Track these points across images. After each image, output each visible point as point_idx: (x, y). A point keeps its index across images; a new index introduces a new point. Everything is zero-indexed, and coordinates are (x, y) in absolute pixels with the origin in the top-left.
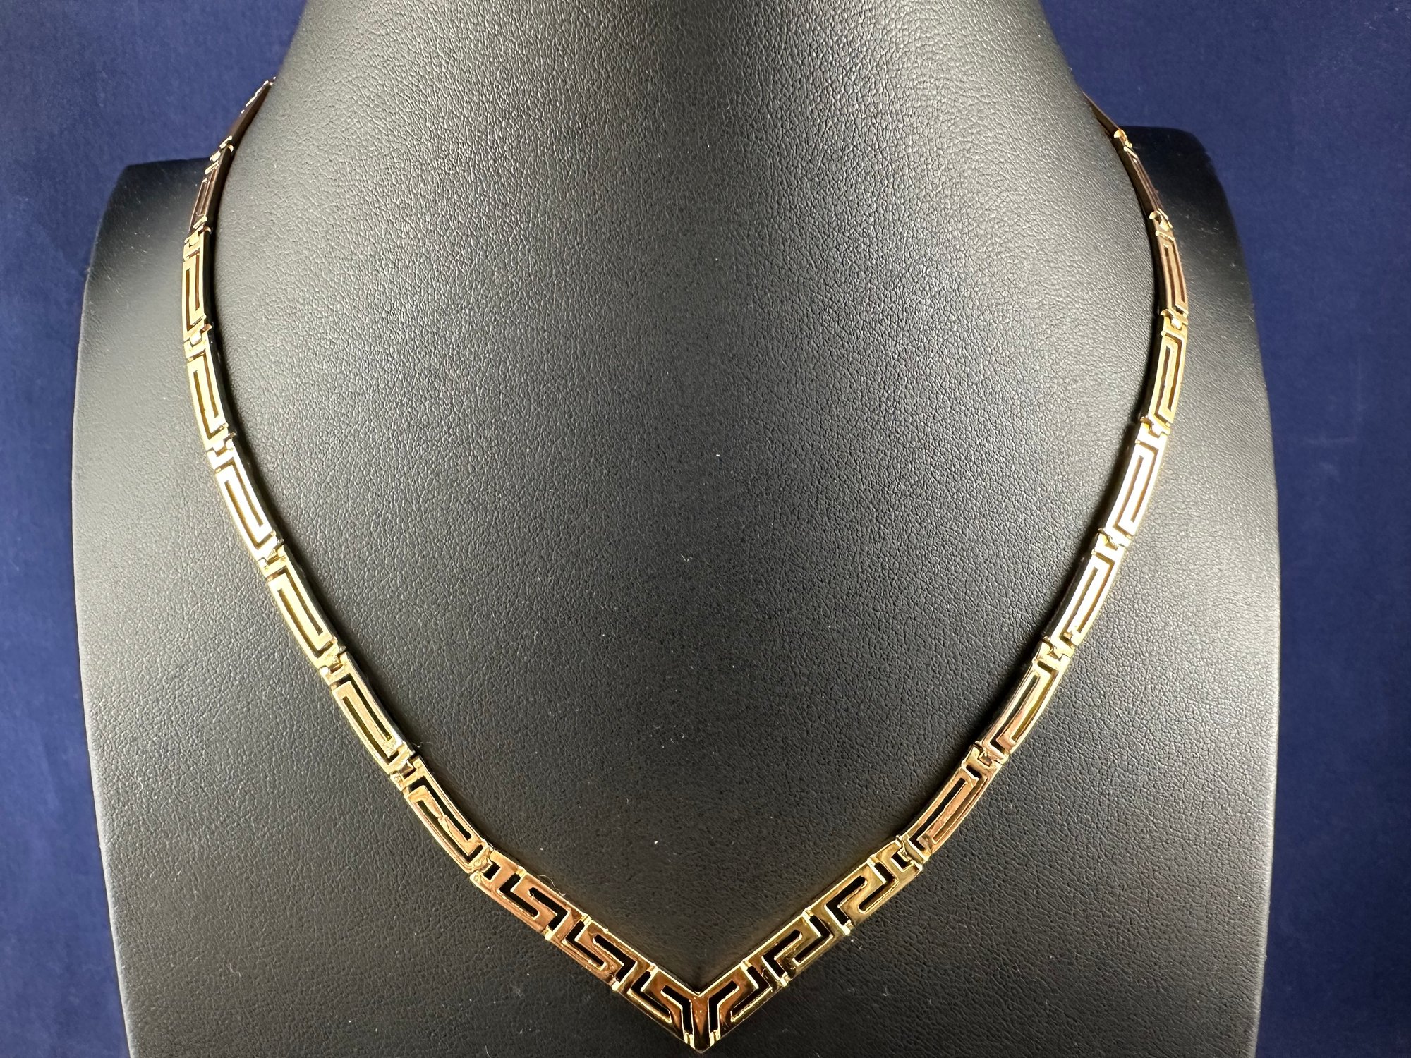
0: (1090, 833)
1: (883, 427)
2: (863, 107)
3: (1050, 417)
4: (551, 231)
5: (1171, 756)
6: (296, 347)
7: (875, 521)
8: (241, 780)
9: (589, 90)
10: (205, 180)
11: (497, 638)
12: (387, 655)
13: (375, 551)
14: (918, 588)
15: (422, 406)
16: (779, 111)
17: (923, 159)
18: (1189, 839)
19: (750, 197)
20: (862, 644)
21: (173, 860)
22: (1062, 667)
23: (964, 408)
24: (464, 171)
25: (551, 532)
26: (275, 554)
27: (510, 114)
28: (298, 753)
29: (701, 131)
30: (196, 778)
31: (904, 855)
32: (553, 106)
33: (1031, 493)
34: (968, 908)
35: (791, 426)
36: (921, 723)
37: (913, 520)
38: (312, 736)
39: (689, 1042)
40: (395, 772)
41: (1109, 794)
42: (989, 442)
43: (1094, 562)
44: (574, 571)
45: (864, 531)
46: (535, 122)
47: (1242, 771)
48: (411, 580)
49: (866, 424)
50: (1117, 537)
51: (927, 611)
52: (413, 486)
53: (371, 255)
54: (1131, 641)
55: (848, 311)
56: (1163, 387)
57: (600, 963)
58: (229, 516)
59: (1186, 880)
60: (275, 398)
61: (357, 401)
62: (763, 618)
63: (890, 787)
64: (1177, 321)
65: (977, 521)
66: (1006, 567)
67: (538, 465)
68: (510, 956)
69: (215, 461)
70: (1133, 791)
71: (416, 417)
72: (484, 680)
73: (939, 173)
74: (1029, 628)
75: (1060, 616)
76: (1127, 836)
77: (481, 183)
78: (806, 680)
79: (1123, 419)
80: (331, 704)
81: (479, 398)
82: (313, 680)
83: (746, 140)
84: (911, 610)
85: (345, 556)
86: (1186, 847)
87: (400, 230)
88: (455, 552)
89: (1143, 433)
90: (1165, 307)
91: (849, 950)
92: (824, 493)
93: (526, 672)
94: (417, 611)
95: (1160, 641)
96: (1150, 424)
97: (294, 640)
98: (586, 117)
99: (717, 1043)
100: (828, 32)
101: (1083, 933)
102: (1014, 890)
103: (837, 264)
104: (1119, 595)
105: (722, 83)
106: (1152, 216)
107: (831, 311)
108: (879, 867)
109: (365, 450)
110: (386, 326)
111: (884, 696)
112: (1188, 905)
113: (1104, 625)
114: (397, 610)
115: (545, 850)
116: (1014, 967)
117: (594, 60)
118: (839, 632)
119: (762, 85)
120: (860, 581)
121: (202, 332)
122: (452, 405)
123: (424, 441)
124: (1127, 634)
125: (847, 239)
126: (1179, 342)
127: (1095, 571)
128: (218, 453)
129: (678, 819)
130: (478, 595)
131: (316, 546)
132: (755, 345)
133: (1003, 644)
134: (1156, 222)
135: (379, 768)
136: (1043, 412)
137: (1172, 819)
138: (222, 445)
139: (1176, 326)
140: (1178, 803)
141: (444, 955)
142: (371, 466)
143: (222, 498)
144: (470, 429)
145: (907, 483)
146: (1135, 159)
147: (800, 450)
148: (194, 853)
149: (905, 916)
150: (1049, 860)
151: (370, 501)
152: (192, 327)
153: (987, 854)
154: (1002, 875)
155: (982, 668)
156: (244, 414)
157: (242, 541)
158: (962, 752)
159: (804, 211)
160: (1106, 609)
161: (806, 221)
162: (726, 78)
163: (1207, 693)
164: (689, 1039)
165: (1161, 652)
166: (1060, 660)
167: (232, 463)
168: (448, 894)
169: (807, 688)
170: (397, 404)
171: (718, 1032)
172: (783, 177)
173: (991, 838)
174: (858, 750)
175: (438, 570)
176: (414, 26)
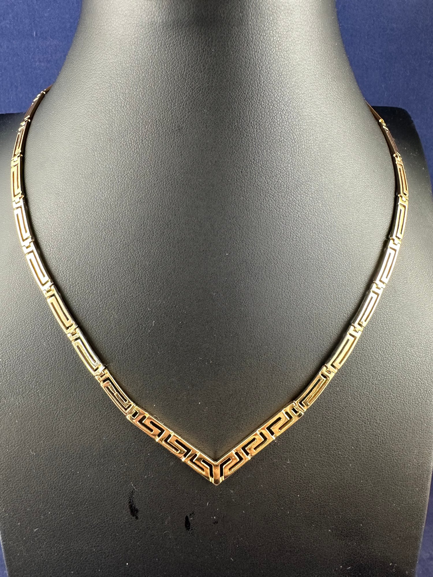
0: (368, 399)
1: (291, 243)
2: (288, 123)
3: (356, 238)
4: (164, 168)
5: (400, 369)
6: (59, 207)
7: (287, 279)
8: (35, 377)
9: (181, 116)
10: (19, 133)
11: (138, 323)
12: (94, 329)
13: (90, 288)
14: (303, 305)
15: (110, 232)
16: (256, 126)
17: (310, 142)
18: (406, 402)
19: (243, 157)
20: (281, 327)
21: (8, 408)
22: (358, 335)
23: (323, 236)
24: (130, 144)
25: (160, 283)
26: (50, 288)
27: (149, 124)
28: (58, 367)
29: (225, 133)
30: (17, 376)
31: (297, 409)
32: (167, 121)
33: (348, 267)
34: (321, 429)
35: (256, 243)
36: (304, 357)
37: (302, 279)
38: (64, 359)
39: (212, 481)
40: (97, 375)
41: (376, 384)
42: (332, 249)
43: (371, 294)
44: (169, 298)
45: (283, 283)
46: (159, 127)
47: (427, 374)
48: (104, 300)
49: (285, 242)
50: (380, 285)
51: (307, 314)
52: (106, 263)
53: (91, 174)
54: (385, 324)
55: (279, 200)
56: (398, 225)
57: (178, 450)
58: (31, 272)
59: (405, 417)
60: (50, 226)
61: (84, 229)
62: (243, 316)
63: (291, 382)
64: (404, 199)
65: (327, 279)
66: (338, 296)
67: (156, 257)
68: (142, 447)
69: (26, 251)
70: (385, 383)
71: (107, 237)
72: (133, 339)
73: (316, 147)
74: (346, 320)
75: (358, 315)
76: (382, 400)
77: (137, 149)
78: (259, 340)
79: (383, 238)
80: (72, 347)
81: (133, 230)
82: (64, 338)
83: (242, 136)
84: (301, 313)
85: (78, 290)
86: (405, 404)
87: (103, 165)
88: (122, 289)
89: (391, 244)
90: (400, 193)
91: (274, 445)
92: (268, 269)
93: (149, 336)
94: (106, 312)
95: (396, 324)
96: (394, 240)
97: (57, 322)
98: (180, 126)
99: (223, 481)
100: (276, 96)
101: (365, 438)
102: (338, 421)
103: (276, 182)
104: (381, 307)
105: (234, 115)
106: (394, 155)
107: (273, 200)
108: (287, 413)
109: (87, 248)
110: (96, 201)
111: (289, 347)
112: (406, 427)
113: (374, 318)
114: (98, 311)
115: (156, 406)
116: (339, 452)
117: (184, 105)
118: (272, 322)
119: (249, 116)
120: (281, 302)
121: (20, 198)
122: (122, 233)
123: (111, 246)
124: (383, 321)
125: (280, 173)
126: (405, 207)
127: (372, 298)
128: (27, 248)
129: (208, 394)
130: (131, 306)
131: (66, 285)
132: (243, 213)
133: (336, 326)
134: (396, 157)
135: (90, 373)
136: (353, 236)
137: (400, 394)
138: (29, 244)
139: (403, 201)
140: (402, 387)
141: (115, 446)
142: (89, 255)
143: (28, 265)
144: (129, 242)
145: (300, 265)
146: (387, 132)
147: (259, 252)
148: (16, 405)
149: (296, 432)
150: (352, 410)
151: (88, 268)
152: (16, 196)
153: (328, 407)
154: (334, 416)
155: (328, 335)
156: (37, 232)
157: (36, 282)
158: (319, 368)
159: (264, 163)
160: (375, 313)
161: (264, 166)
162: (235, 113)
163: (414, 344)
164: (212, 480)
165: (396, 328)
166: (358, 332)
167: (32, 252)
168: (117, 423)
169: (260, 344)
170: (100, 231)
171: (223, 477)
172: (256, 150)
173: (330, 401)
174: (279, 368)
175: (115, 296)
176: (111, 87)
